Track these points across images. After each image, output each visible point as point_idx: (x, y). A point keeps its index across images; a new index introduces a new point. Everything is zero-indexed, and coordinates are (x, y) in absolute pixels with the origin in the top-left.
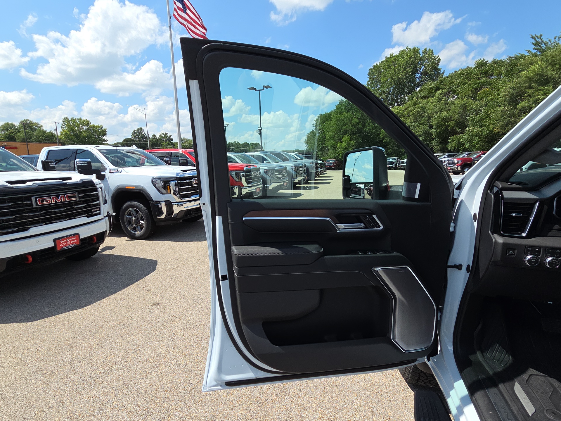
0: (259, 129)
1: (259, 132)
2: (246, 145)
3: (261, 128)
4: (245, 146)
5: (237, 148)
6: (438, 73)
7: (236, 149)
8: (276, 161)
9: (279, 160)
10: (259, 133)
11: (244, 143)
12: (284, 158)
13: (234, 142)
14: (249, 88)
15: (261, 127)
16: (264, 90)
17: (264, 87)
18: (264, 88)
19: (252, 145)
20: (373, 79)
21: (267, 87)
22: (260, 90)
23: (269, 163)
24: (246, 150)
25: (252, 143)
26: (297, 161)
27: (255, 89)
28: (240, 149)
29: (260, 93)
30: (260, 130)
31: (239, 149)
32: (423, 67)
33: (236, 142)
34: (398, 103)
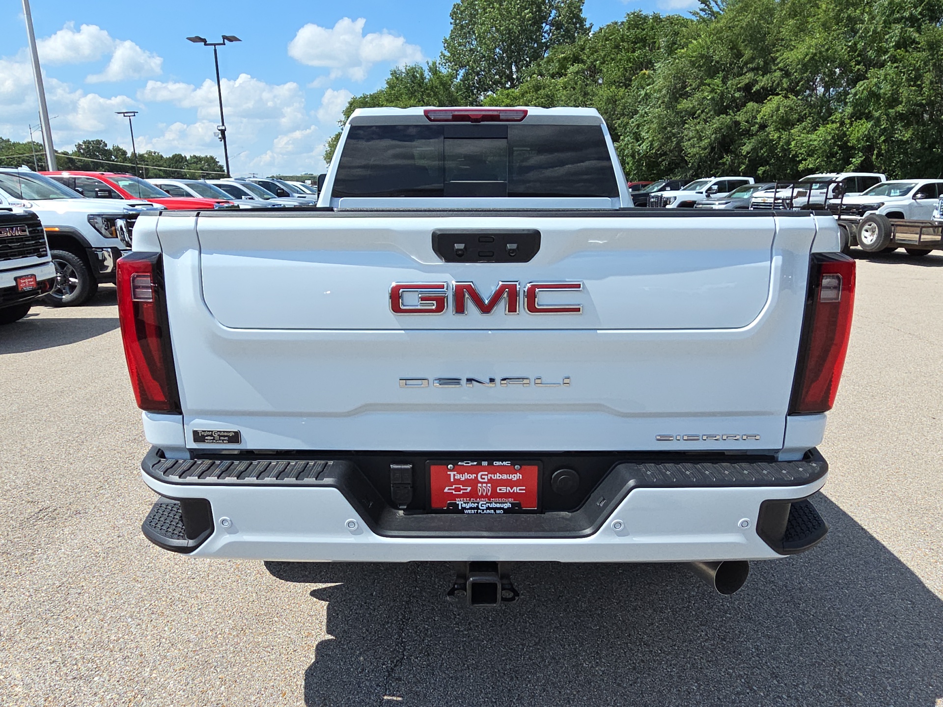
0: (219, 130)
1: (220, 136)
2: (178, 160)
3: (223, 128)
4: (176, 163)
5: (155, 169)
6: (582, 26)
7: (155, 171)
8: (265, 196)
9: (269, 194)
10: (220, 138)
11: (175, 156)
12: (279, 191)
13: (147, 153)
14: (189, 39)
15: (223, 124)
16: (224, 44)
17: (224, 37)
18: (224, 41)
19: (195, 160)
20: (462, 27)
21: (232, 39)
22: (215, 45)
23: (252, 199)
24: (178, 173)
25: (195, 157)
26: (305, 197)
27: (204, 41)
28: (165, 171)
29: (215, 51)
30: (223, 132)
31: (160, 170)
32: (554, 12)
33: (150, 152)
34: (512, 80)
